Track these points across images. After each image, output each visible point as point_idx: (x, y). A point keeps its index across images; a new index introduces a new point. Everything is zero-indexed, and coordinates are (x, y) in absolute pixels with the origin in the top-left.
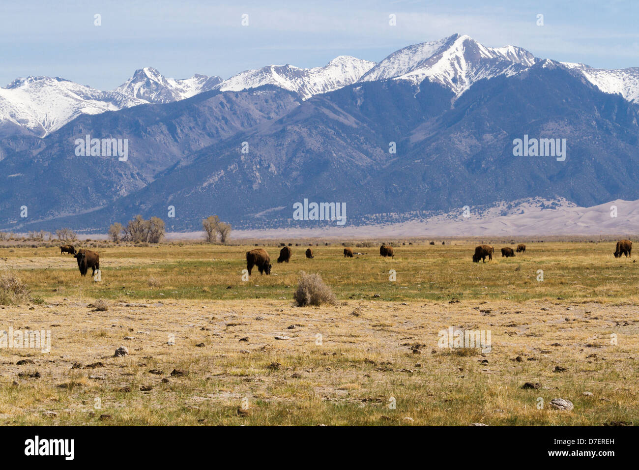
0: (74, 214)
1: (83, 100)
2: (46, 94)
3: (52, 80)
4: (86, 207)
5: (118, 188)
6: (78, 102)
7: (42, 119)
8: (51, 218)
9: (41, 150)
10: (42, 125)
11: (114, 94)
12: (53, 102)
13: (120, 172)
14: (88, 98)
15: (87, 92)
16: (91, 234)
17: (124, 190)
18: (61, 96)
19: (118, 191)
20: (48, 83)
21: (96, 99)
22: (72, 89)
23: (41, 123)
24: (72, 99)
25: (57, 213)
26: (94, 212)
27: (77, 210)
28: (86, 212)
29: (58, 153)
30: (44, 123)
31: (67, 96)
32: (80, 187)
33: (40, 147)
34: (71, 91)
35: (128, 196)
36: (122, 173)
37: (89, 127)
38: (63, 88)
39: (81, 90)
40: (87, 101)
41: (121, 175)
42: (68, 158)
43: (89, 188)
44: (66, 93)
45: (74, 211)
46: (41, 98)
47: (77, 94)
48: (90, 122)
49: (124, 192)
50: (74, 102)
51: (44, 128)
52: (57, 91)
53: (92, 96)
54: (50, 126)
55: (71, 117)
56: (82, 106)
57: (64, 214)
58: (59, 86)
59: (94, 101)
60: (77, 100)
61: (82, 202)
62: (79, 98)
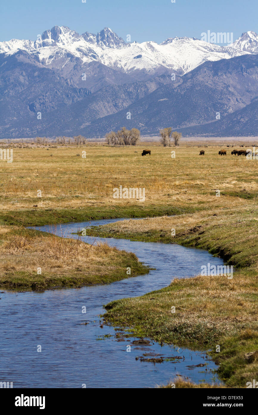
0: (199, 125)
1: (208, 52)
2: (185, 48)
3: (190, 39)
4: (207, 120)
5: (228, 108)
6: (205, 54)
7: (182, 64)
8: (184, 127)
9: (179, 83)
10: (183, 68)
11: (228, 48)
12: (190, 53)
13: (229, 97)
14: (212, 51)
15: (211, 47)
16: (208, 137)
17: (231, 109)
18: (195, 49)
19: (228, 110)
20: (187, 42)
21: (217, 51)
22: (202, 45)
23: (182, 67)
24: (201, 52)
25: (188, 124)
26: (212, 123)
27: (201, 122)
28: (207, 123)
29: (190, 86)
30: (184, 67)
31: (198, 49)
32: (203, 107)
33: (179, 82)
34: (201, 46)
35: (233, 113)
36: (231, 98)
37: (211, 69)
38: (196, 45)
39: (208, 46)
40: (211, 52)
41: (229, 99)
42: (196, 89)
43: (209, 108)
44: (198, 48)
45: (199, 123)
46: (182, 51)
47: (205, 48)
48: (211, 66)
49: (231, 110)
50: (203, 53)
51: (183, 69)
52: (192, 46)
53: (215, 49)
54: (187, 68)
55: (201, 63)
56: (208, 56)
57: (193, 124)
58: (194, 43)
59: (215, 53)
60: (204, 52)
61: (204, 117)
62: (206, 50)
